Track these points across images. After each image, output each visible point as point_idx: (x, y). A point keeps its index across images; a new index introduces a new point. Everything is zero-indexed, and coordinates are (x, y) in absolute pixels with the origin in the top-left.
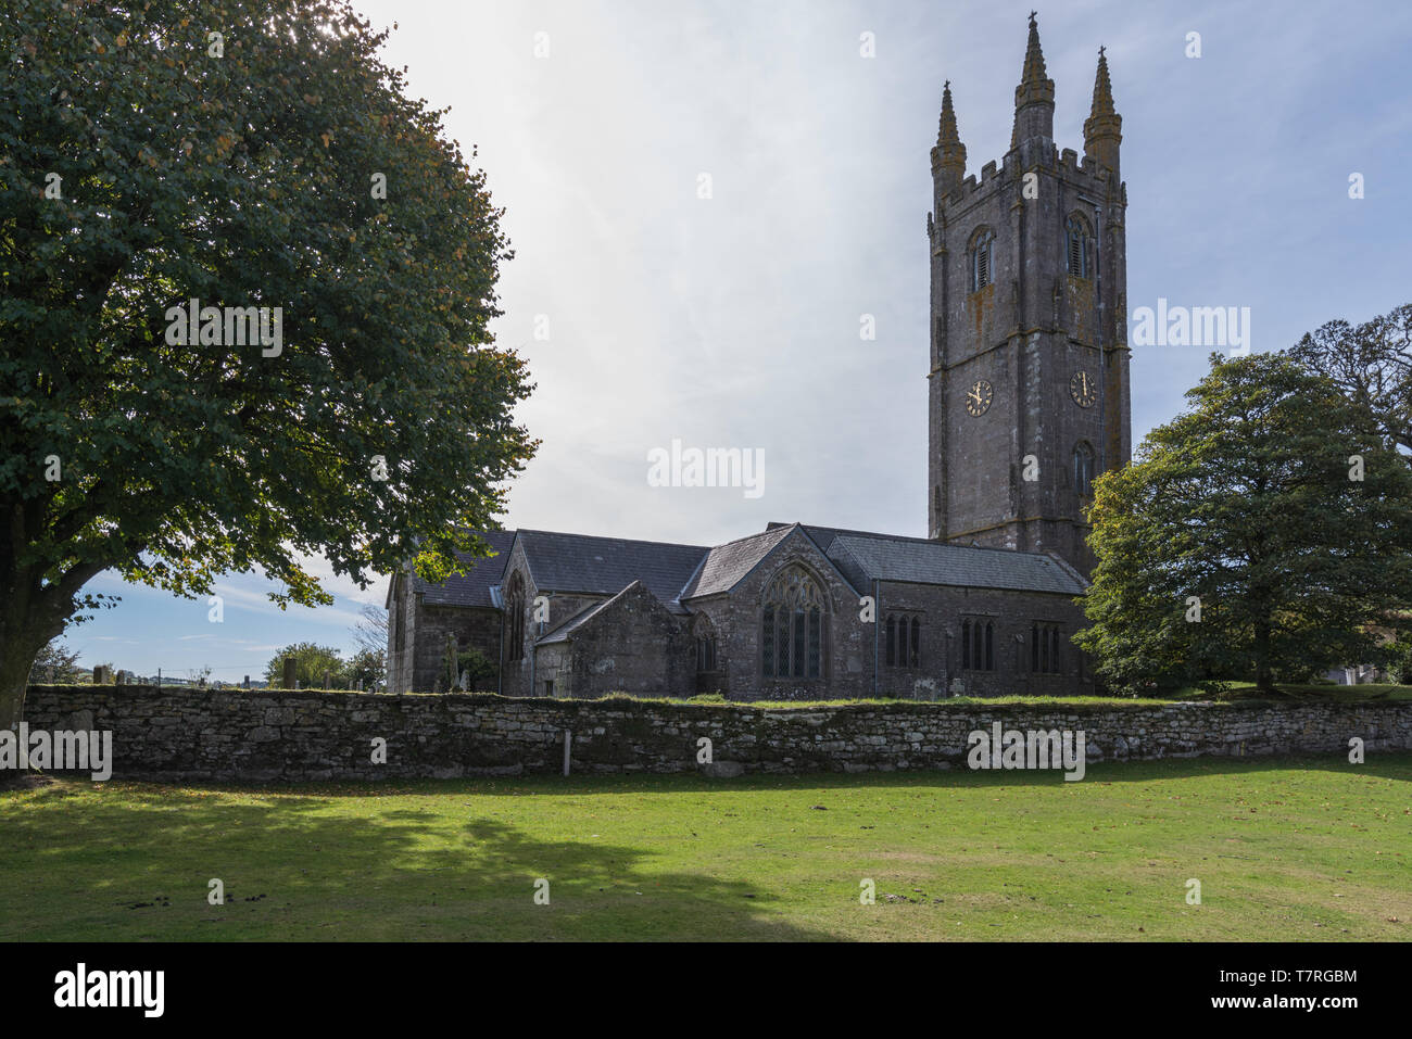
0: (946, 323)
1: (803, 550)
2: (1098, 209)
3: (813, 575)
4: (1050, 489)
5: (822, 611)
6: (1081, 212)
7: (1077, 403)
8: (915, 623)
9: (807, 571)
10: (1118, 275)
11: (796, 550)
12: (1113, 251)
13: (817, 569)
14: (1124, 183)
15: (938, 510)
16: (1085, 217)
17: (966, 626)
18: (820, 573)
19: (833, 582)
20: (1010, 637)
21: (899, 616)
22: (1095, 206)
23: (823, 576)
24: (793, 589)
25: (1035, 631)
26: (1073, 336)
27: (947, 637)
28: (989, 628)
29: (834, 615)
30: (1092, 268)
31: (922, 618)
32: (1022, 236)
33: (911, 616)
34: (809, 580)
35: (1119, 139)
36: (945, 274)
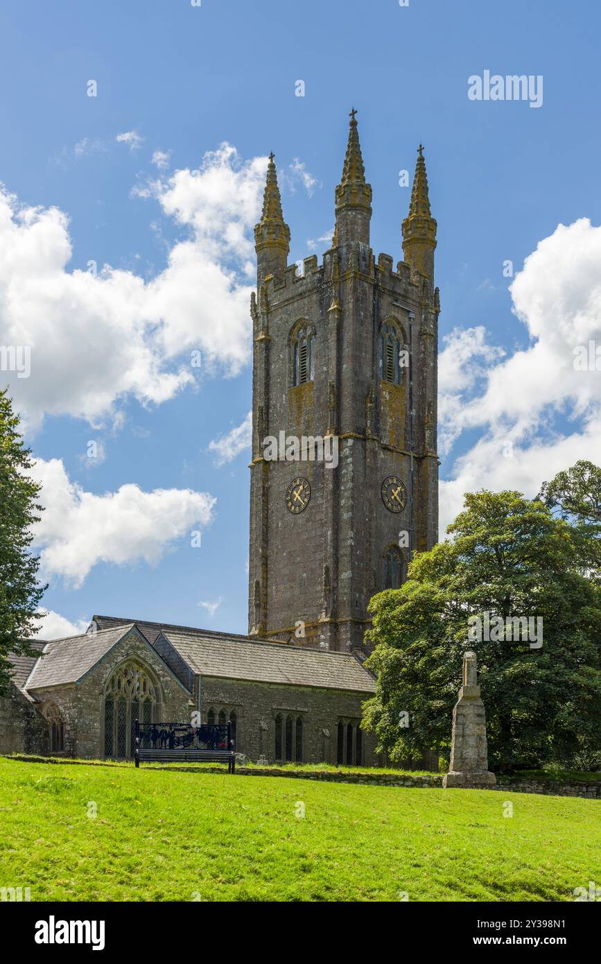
0: (267, 413)
1: (138, 648)
2: (412, 315)
3: (146, 669)
4: (361, 592)
5: (154, 701)
6: (395, 318)
7: (388, 509)
8: (233, 716)
9: (142, 666)
10: (429, 383)
11: (132, 647)
12: (424, 359)
13: (150, 665)
14: (437, 290)
15: (258, 606)
16: (399, 323)
17: (278, 720)
18: (153, 669)
19: (164, 676)
20: (317, 731)
21: (218, 709)
22: (409, 312)
23: (155, 671)
24: (129, 682)
25: (340, 726)
26: (385, 442)
27: (261, 729)
28: (299, 723)
29: (163, 705)
30: (405, 374)
31: (239, 712)
32: (339, 340)
33: (229, 710)
34: (143, 675)
35: (434, 244)
36: (267, 361)
